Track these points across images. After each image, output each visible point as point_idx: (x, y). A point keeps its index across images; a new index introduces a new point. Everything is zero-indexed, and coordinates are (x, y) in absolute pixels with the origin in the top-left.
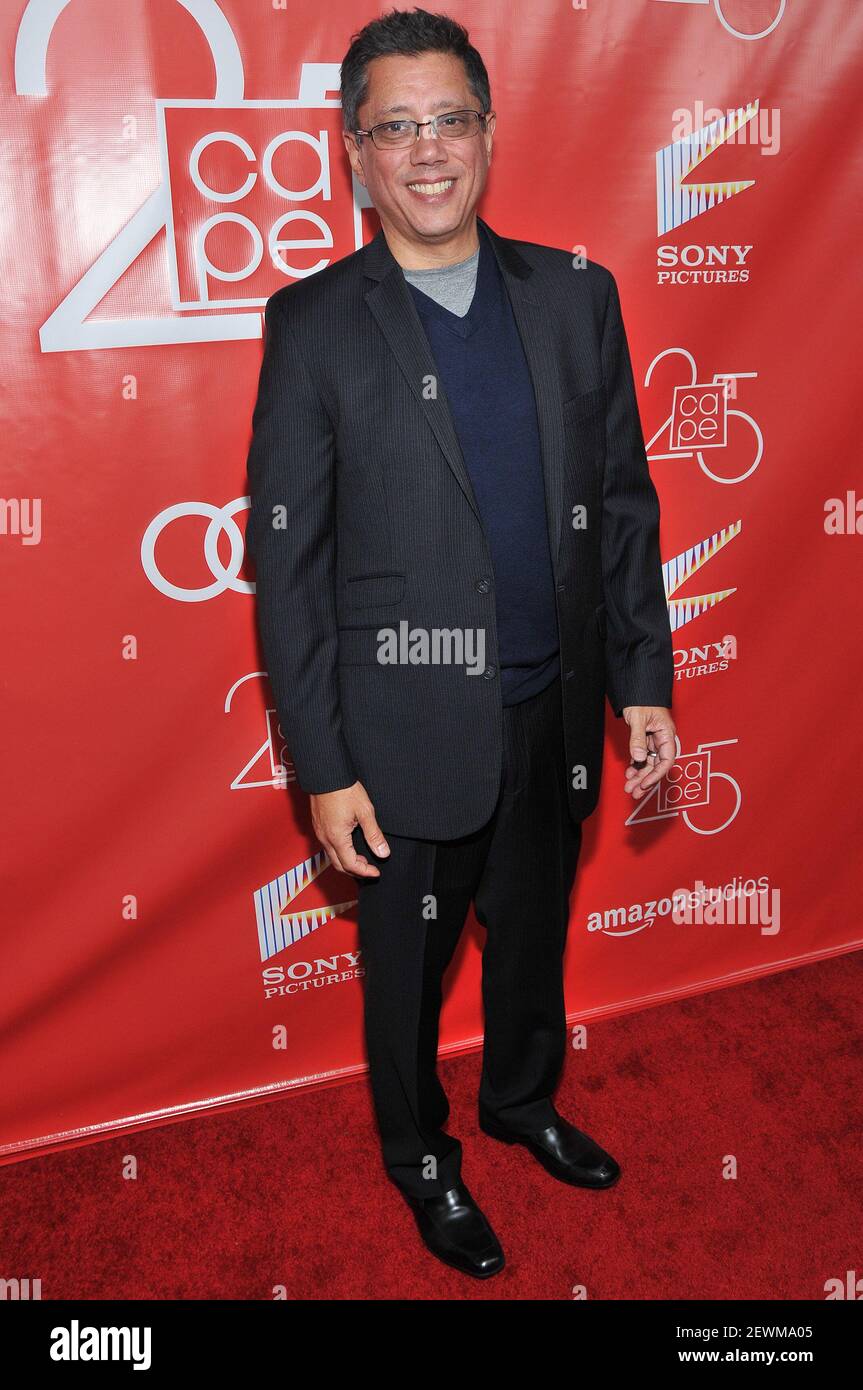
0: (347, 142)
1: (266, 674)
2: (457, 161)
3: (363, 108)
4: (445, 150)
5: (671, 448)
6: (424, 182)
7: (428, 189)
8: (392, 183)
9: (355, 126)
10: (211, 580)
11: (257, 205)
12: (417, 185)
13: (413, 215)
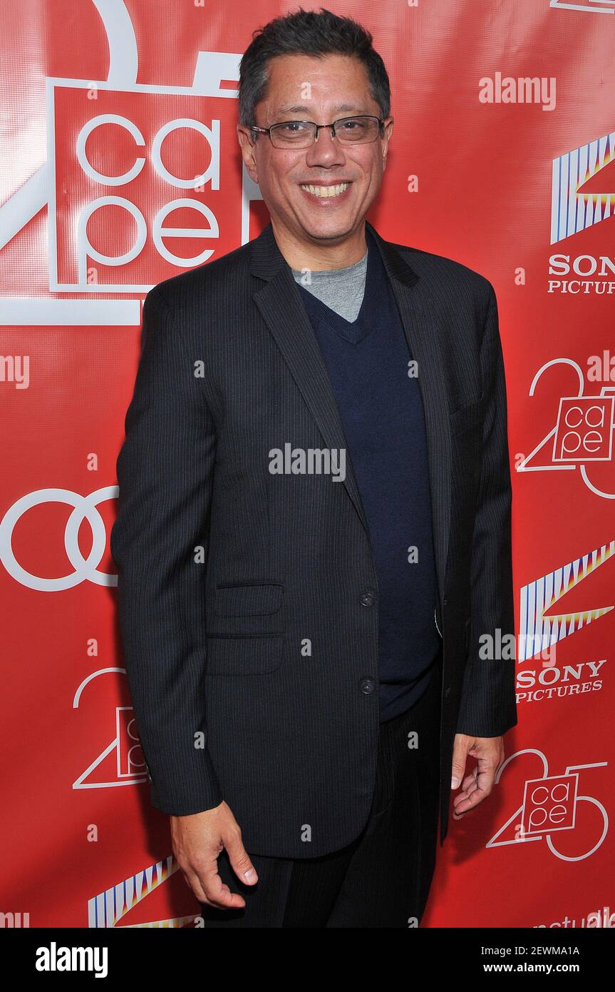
0: (241, 137)
1: (124, 671)
2: (354, 164)
3: (260, 106)
4: (343, 154)
5: (554, 460)
6: (318, 184)
7: (323, 192)
8: (285, 181)
9: (251, 122)
10: (70, 570)
11: (142, 190)
12: (311, 186)
13: (305, 217)
